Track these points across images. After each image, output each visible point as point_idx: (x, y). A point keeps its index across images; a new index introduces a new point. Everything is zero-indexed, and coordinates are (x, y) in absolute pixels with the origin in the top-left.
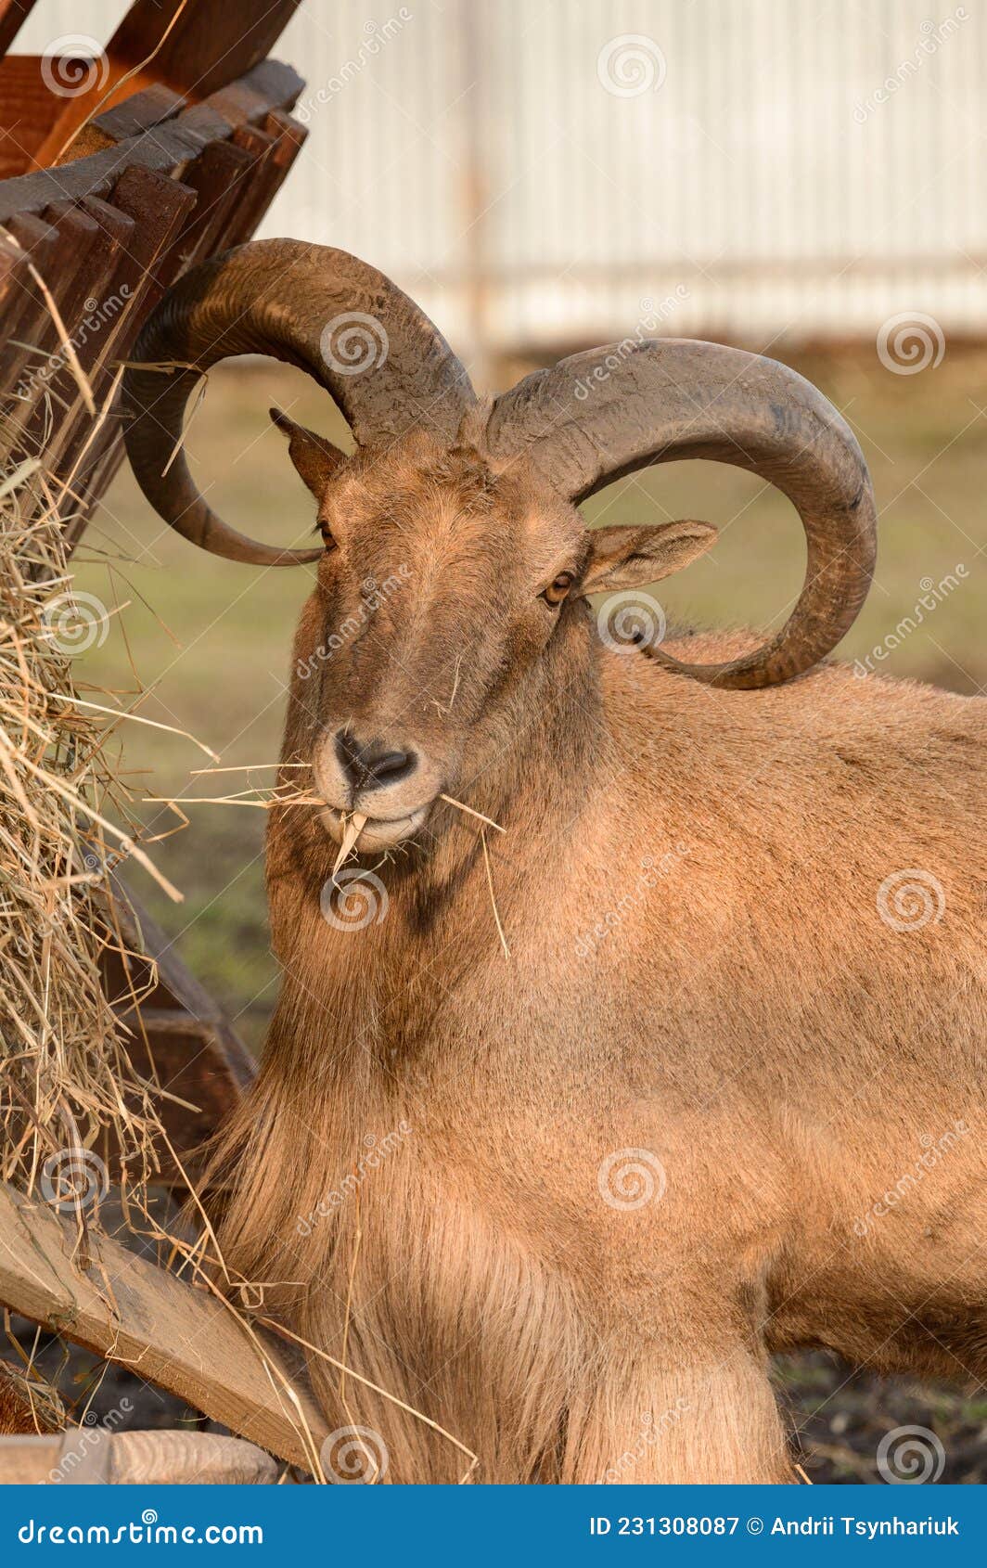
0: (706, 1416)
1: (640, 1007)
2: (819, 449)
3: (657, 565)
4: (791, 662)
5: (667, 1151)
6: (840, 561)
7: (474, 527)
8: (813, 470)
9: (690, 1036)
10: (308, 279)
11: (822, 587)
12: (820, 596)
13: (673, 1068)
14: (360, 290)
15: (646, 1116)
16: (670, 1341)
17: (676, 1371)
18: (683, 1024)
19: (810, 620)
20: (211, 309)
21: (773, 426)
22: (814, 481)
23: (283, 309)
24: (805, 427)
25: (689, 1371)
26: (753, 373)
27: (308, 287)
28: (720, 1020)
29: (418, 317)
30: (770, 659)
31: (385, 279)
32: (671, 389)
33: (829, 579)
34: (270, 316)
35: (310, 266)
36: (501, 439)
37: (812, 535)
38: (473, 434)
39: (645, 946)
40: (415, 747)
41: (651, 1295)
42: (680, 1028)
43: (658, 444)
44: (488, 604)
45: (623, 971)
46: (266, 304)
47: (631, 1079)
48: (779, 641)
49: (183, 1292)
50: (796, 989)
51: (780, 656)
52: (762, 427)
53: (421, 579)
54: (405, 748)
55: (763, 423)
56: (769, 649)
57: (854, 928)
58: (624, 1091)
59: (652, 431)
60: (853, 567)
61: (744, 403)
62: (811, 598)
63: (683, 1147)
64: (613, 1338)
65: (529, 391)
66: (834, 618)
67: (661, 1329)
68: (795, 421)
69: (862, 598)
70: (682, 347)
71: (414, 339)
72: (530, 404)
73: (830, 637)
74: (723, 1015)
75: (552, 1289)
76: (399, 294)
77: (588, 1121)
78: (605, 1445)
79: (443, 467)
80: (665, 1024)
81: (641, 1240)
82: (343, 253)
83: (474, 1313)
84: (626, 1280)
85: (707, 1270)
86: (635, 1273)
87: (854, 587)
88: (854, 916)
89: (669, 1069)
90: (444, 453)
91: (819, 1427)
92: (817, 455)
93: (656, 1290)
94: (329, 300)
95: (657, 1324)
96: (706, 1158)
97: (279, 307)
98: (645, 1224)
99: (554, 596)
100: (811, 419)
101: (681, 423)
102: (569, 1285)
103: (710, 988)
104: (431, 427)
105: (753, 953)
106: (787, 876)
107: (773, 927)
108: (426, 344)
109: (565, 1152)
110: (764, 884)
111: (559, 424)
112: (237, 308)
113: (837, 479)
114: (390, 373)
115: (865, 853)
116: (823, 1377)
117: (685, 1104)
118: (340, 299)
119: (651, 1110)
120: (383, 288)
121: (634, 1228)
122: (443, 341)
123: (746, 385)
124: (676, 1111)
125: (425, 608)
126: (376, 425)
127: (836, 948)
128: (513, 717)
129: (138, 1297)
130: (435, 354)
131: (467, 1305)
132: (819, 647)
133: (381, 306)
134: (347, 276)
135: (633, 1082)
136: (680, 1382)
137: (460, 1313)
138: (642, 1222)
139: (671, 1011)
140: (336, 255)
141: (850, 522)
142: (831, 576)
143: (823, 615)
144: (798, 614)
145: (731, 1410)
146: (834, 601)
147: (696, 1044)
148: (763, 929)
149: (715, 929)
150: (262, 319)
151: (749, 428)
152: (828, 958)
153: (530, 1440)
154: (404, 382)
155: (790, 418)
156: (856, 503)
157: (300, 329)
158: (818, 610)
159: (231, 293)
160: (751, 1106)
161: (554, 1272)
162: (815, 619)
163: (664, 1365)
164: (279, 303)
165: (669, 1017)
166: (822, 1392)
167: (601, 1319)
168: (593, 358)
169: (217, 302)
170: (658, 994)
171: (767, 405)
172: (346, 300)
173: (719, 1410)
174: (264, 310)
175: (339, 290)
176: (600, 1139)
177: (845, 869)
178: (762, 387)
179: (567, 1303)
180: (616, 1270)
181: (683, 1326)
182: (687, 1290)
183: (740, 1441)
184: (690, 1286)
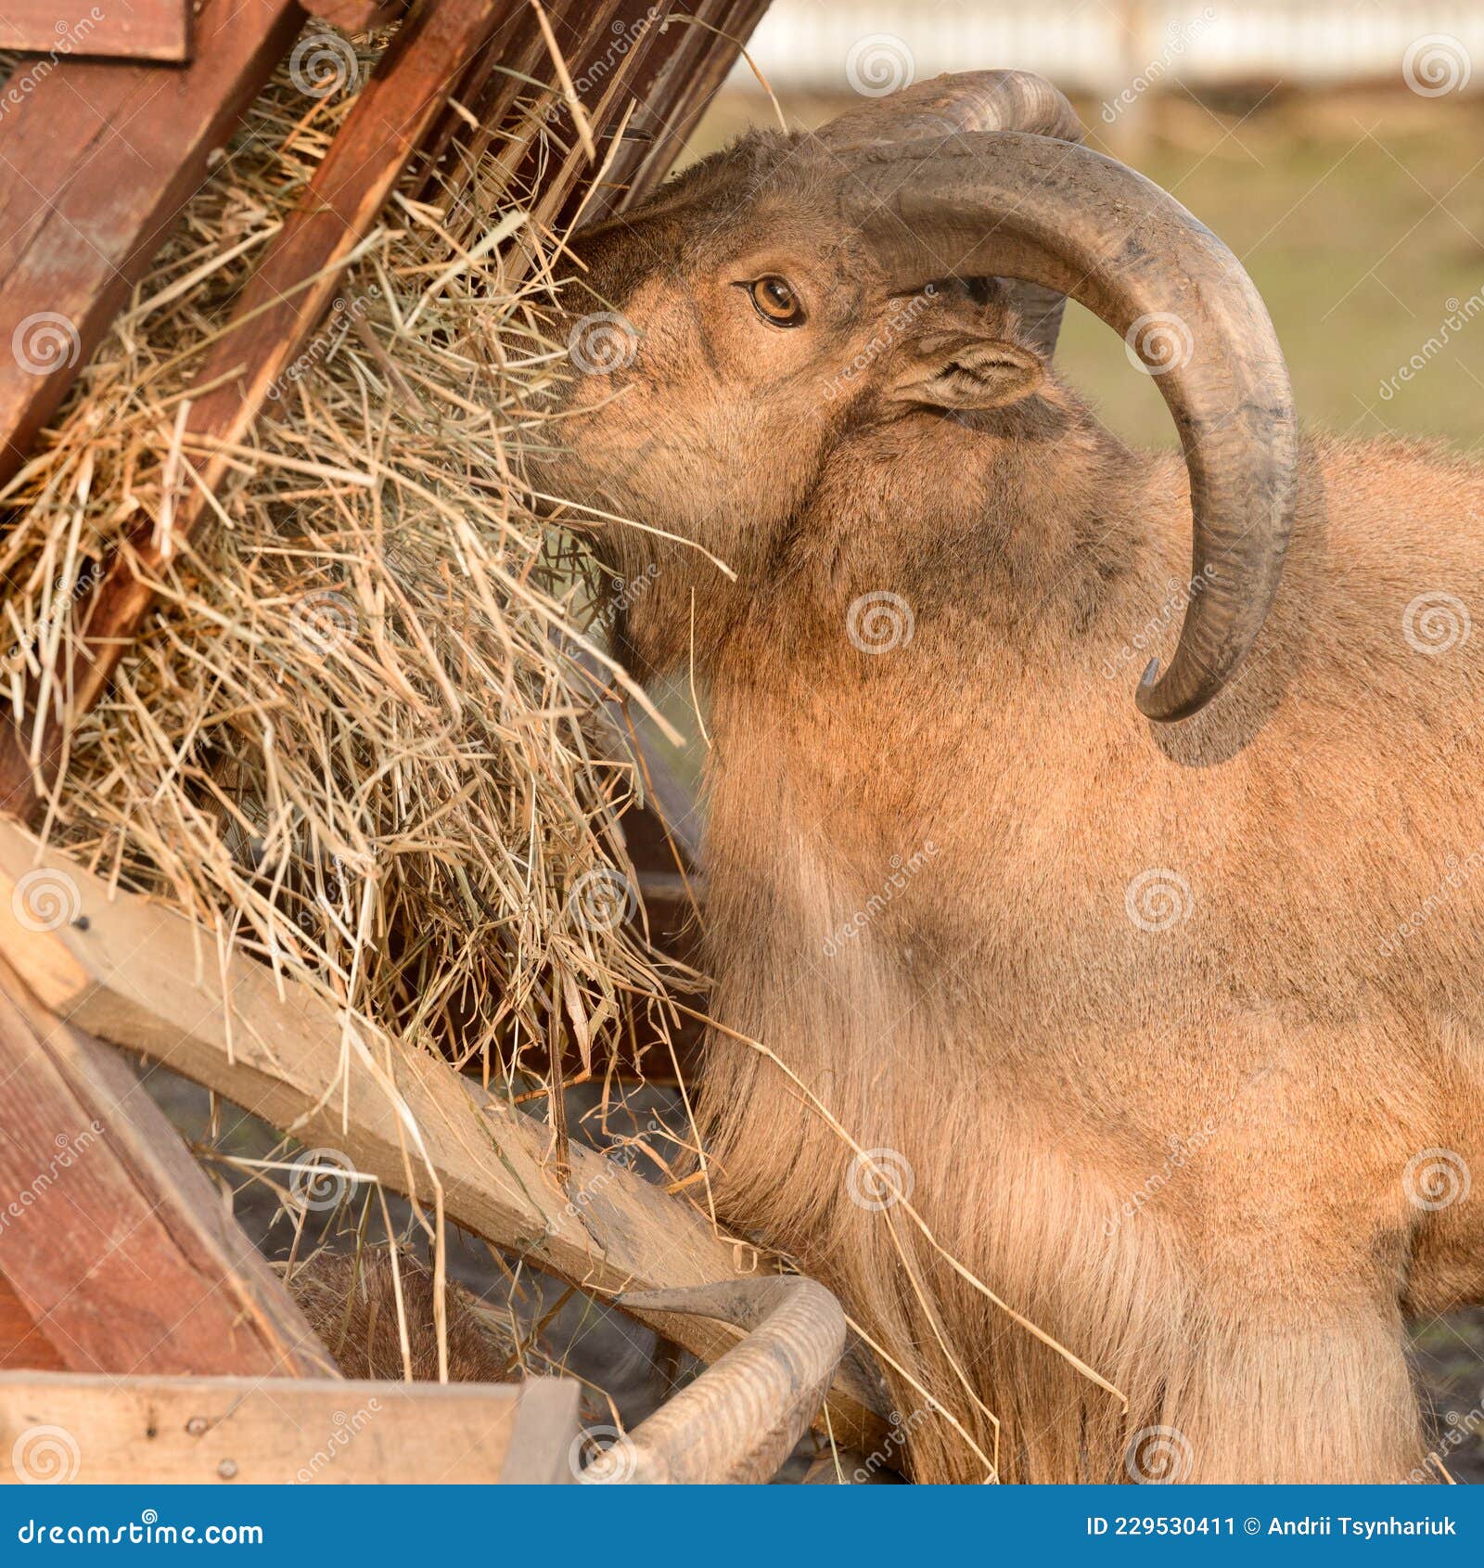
0: (1322, 1390)
1: (1242, 901)
13: (1290, 974)
15: (1255, 1031)
16: (1285, 1299)
17: (1288, 1334)
25: (1305, 1337)
28: (1361, 919)
39: (1248, 831)
41: (1263, 1242)
42: (1302, 927)
45: (1218, 862)
49: (683, 1214)
58: (1224, 1001)
63: (1305, 1068)
64: (1216, 1297)
67: (1274, 1285)
74: (1365, 913)
75: (1150, 1240)
81: (1254, 1175)
83: (1051, 1279)
84: (1234, 1223)
85: (1334, 1212)
86: (1245, 1215)
89: (1285, 973)
93: (1269, 1235)
96: (1337, 1080)
98: (1258, 1156)
102: (1169, 1231)
105: (1406, 842)
107: (1434, 810)
109: (1143, 1076)
117: (1309, 1016)
119: (1264, 1024)
121: (1245, 1162)
124: (1298, 1024)
129: (627, 1221)
131: (1044, 1268)
136: (1293, 1348)
137: (1035, 1278)
145: (1353, 1383)
148: (1421, 812)
160: (1400, 1019)
163: (1275, 1328)
173: (1339, 1384)
176: (1194, 1059)
180: (1221, 1213)
181: (1300, 1281)
182: (1307, 1237)
183: (1361, 1423)
184: (1311, 1231)
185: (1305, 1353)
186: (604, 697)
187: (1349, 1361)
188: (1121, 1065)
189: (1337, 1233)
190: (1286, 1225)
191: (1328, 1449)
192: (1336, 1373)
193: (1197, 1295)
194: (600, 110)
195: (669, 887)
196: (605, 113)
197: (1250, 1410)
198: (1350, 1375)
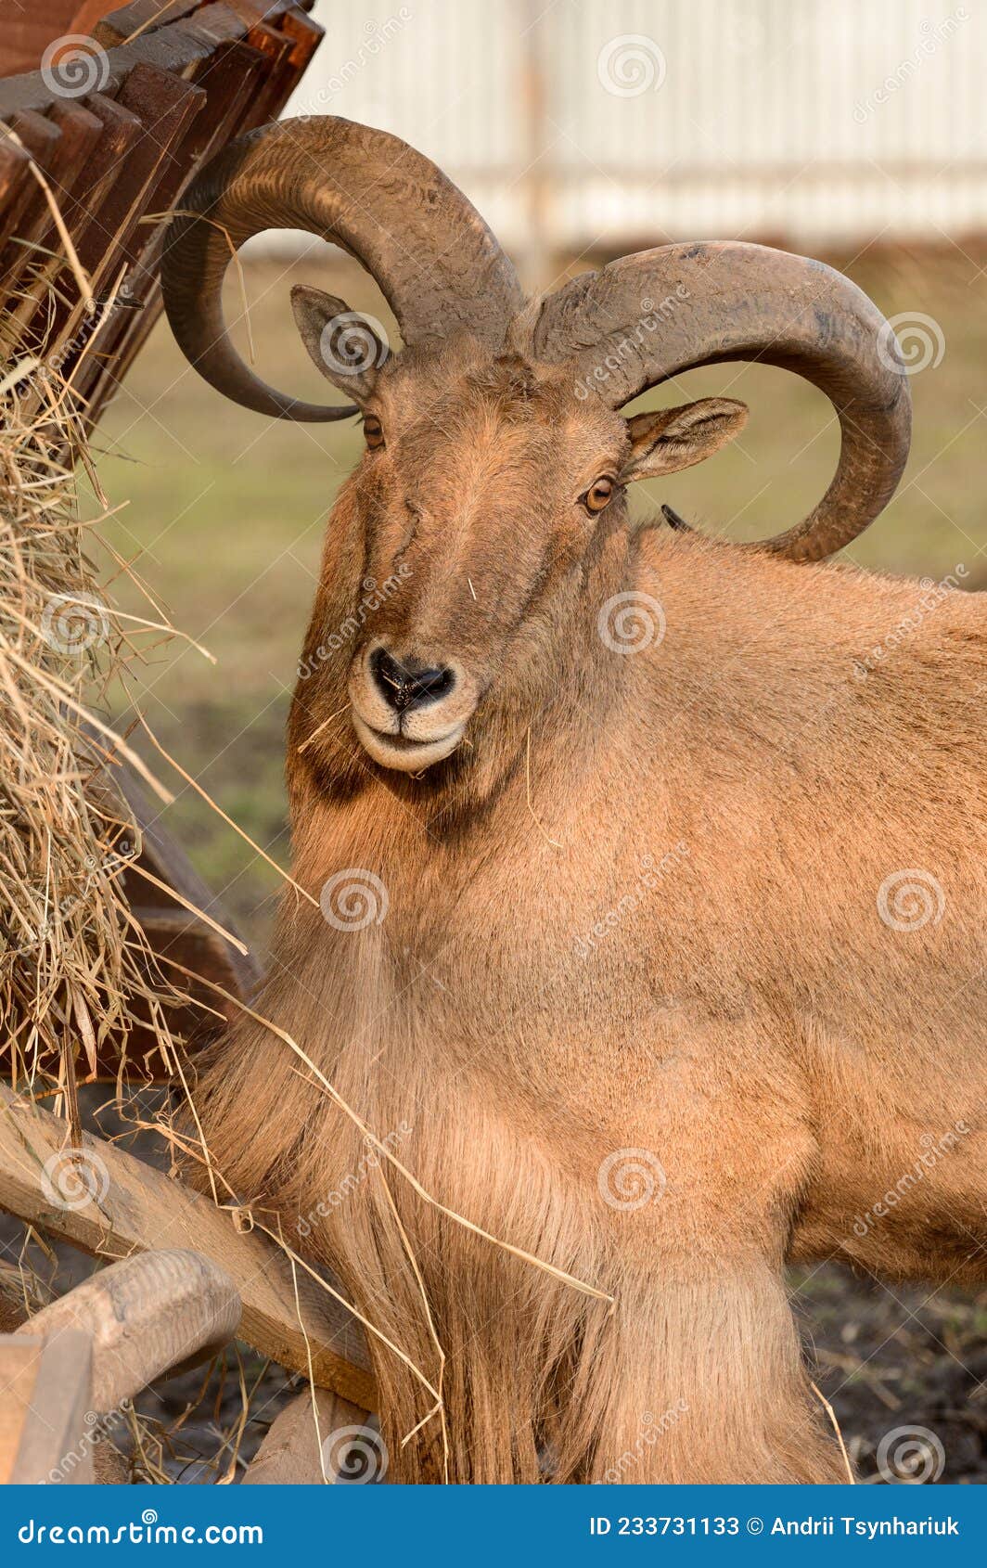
0: (719, 1331)
2: (861, 354)
3: (693, 449)
4: (818, 547)
5: (691, 1058)
6: (874, 457)
7: (518, 436)
8: (853, 375)
9: (716, 946)
10: (359, 166)
11: (854, 479)
12: (851, 487)
14: (412, 182)
15: (668, 1024)
16: (688, 1254)
17: (692, 1285)
18: (708, 935)
19: (840, 509)
20: (260, 185)
21: (817, 334)
22: (853, 384)
23: (334, 195)
24: (849, 334)
25: (705, 1286)
26: (799, 278)
27: (359, 175)
29: (469, 214)
30: (797, 541)
31: (437, 171)
32: (718, 298)
33: (862, 473)
34: (320, 202)
35: (362, 152)
36: (548, 347)
37: (848, 431)
38: (521, 340)
40: (454, 664)
41: (671, 1206)
42: (705, 939)
43: (703, 354)
44: (532, 511)
46: (317, 189)
47: (654, 989)
48: (808, 526)
50: (823, 903)
51: (808, 540)
52: (806, 336)
53: (465, 490)
54: (441, 666)
55: (808, 331)
56: (797, 533)
57: (882, 839)
58: (646, 1001)
59: (698, 342)
60: (886, 463)
61: (790, 311)
62: (842, 488)
65: (577, 295)
66: (864, 508)
68: (839, 328)
69: (892, 491)
70: (730, 253)
71: (464, 237)
72: (578, 310)
73: (858, 525)
75: (570, 1198)
76: (450, 188)
77: (607, 1030)
78: (621, 1357)
79: (490, 376)
80: (689, 935)
81: (662, 1149)
82: (395, 139)
87: (886, 481)
88: (881, 827)
89: (693, 978)
90: (490, 361)
91: (830, 1334)
92: (859, 360)
93: (676, 1201)
94: (380, 191)
95: (675, 1237)
97: (330, 193)
98: (667, 1132)
99: (595, 504)
100: (854, 324)
101: (727, 333)
102: (586, 1194)
103: (736, 900)
104: (479, 331)
105: (781, 867)
106: (813, 791)
107: (801, 840)
108: (476, 243)
110: (790, 798)
111: (606, 332)
112: (287, 189)
113: (877, 382)
114: (440, 272)
115: (889, 763)
116: (836, 1285)
117: (711, 1013)
118: (392, 190)
119: (673, 1018)
120: (435, 181)
121: (656, 1136)
122: (493, 240)
123: (792, 293)
124: (701, 1020)
125: (468, 520)
126: (424, 326)
127: (864, 860)
128: (552, 620)
129: (130, 1197)
130: (485, 253)
132: (846, 533)
133: (432, 200)
134: (399, 166)
135: (655, 991)
136: (695, 1295)
138: (664, 1129)
139: (695, 922)
140: (388, 141)
141: (887, 421)
142: (865, 469)
143: (853, 505)
144: (829, 503)
145: (746, 1326)
146: (865, 493)
147: (722, 955)
148: (791, 843)
149: (741, 843)
150: (312, 203)
151: (793, 337)
152: (855, 871)
153: (545, 1345)
154: (454, 282)
155: (834, 325)
156: (894, 403)
157: (351, 219)
158: (849, 500)
159: (281, 172)
160: (775, 1017)
161: (573, 1180)
162: (845, 508)
163: (680, 1279)
164: (330, 190)
165: (693, 928)
166: (833, 1300)
167: (618, 1230)
168: (641, 264)
169: (267, 180)
170: (681, 907)
171: (812, 314)
172: (397, 192)
173: (734, 1325)
174: (314, 195)
175: (390, 180)
177: (870, 780)
178: (808, 295)
179: (585, 1211)
181: (702, 1239)
182: (707, 1202)
183: (752, 1356)
184: (710, 1197)
185: (704, 1299)
186: (107, 762)
187: (742, 1309)
188: (562, 1050)
189: (733, 1200)
190: (692, 1193)
191: (723, 1379)
192: (731, 1316)
193: (612, 1249)
194: (98, 273)
195: (162, 920)
196: (103, 275)
197: (658, 1347)
198: (743, 1317)
